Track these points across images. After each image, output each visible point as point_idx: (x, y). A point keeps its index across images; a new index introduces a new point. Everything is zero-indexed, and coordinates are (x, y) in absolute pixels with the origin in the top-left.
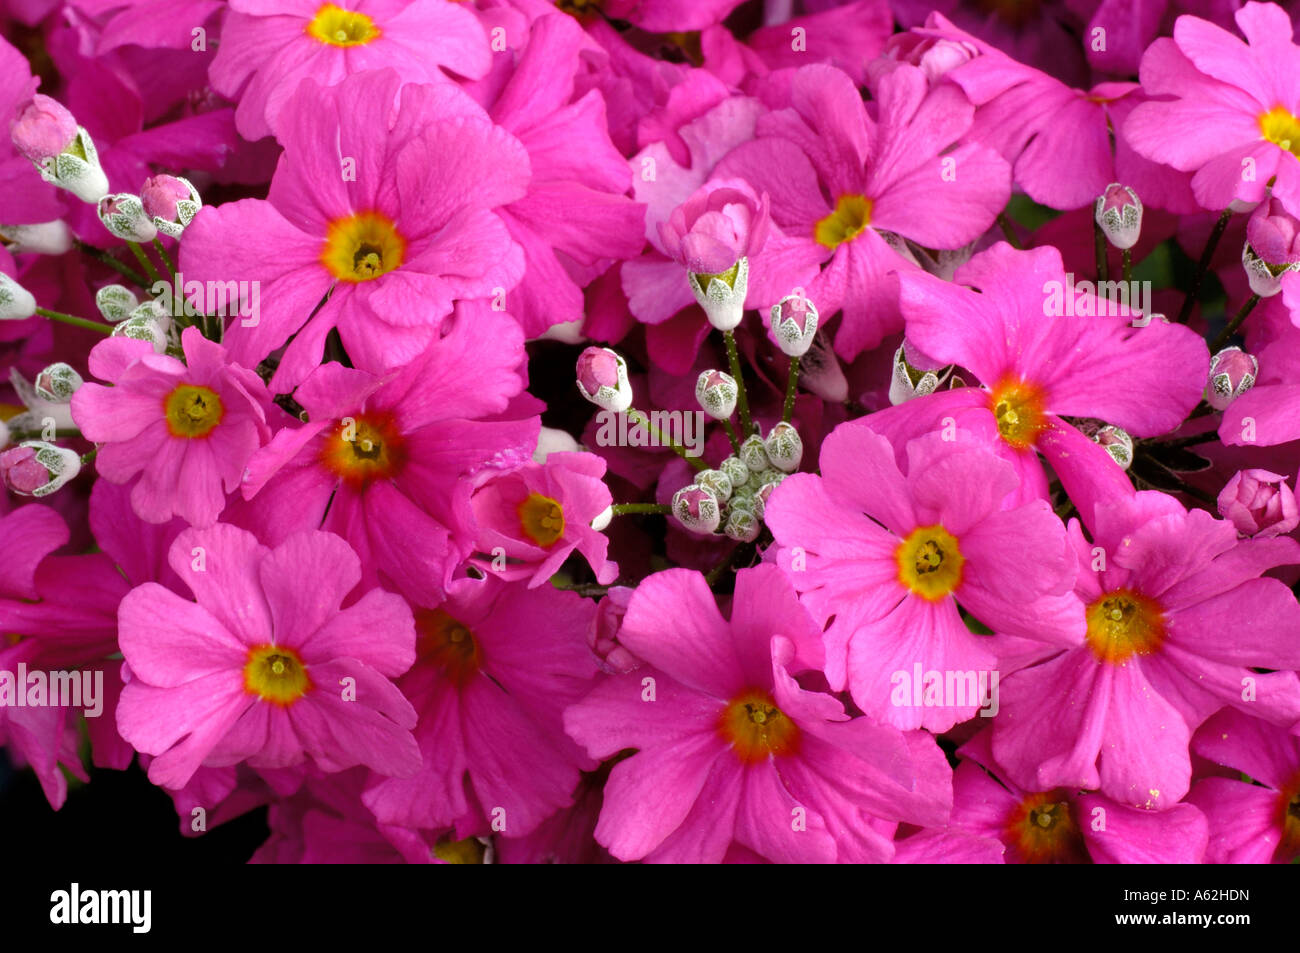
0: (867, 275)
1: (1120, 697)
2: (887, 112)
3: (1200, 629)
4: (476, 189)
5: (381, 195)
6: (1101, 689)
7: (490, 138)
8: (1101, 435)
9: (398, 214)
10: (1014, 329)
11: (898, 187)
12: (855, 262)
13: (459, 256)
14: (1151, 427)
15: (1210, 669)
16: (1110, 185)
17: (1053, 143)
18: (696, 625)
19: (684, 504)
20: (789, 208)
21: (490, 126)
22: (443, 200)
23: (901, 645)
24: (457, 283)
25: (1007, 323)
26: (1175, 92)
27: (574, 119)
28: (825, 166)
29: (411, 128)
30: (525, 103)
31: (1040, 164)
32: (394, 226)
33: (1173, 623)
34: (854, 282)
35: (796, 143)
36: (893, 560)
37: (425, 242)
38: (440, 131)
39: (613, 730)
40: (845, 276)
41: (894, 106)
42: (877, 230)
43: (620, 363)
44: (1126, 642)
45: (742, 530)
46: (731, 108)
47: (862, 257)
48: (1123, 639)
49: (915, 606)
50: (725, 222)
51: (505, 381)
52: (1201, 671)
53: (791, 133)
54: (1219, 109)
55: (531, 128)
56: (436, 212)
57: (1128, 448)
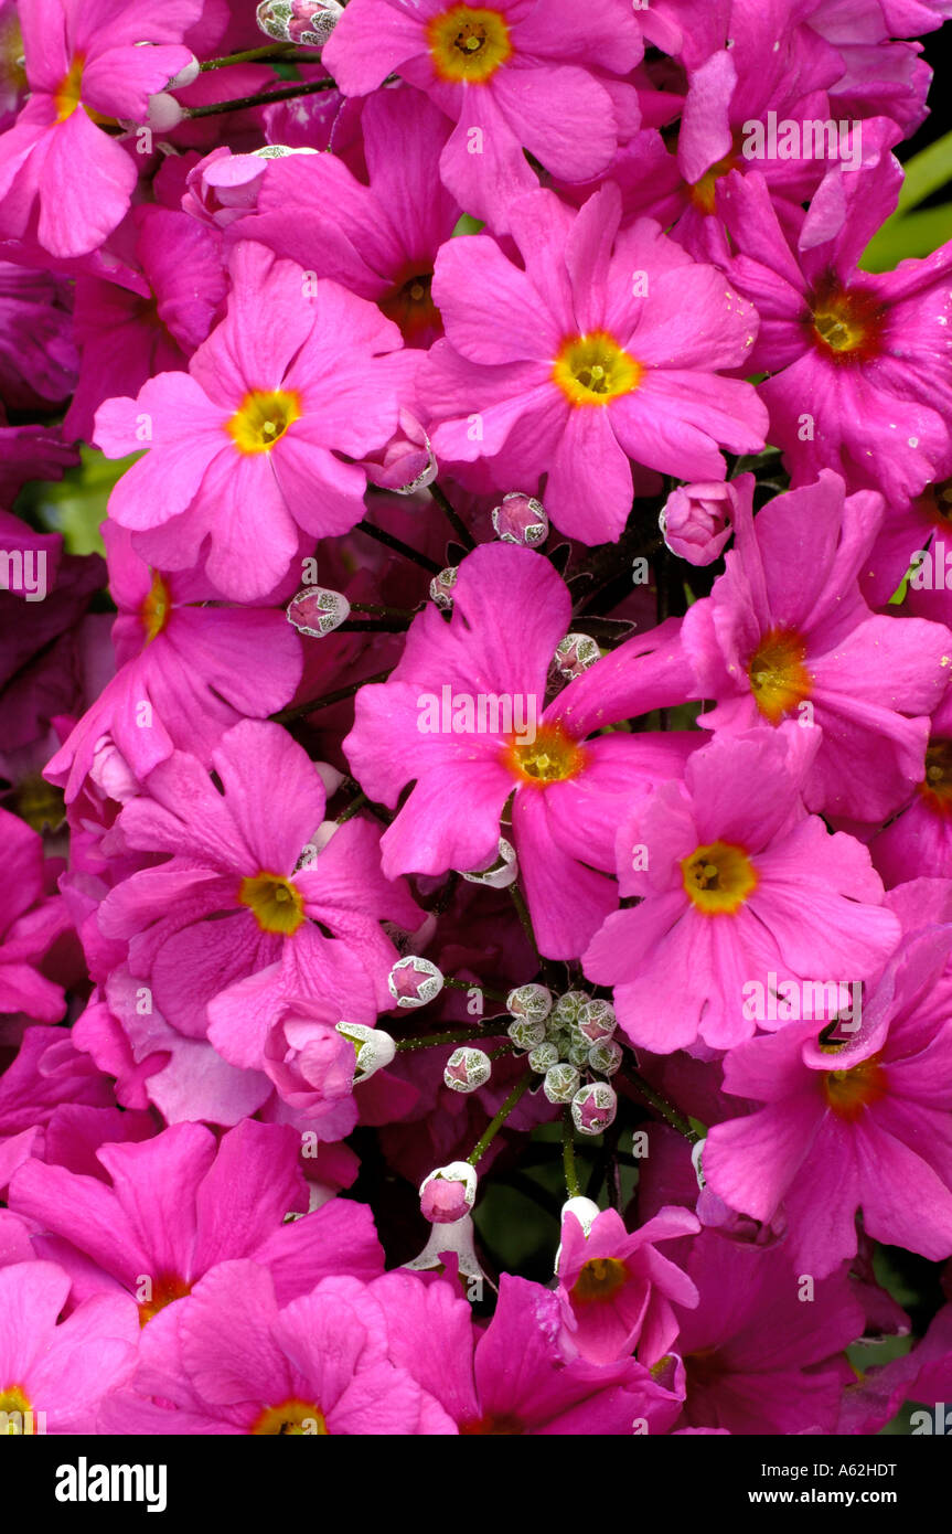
0: (346, 888)
1: (846, 685)
2: (167, 843)
3: (794, 595)
4: (255, 1321)
5: (238, 1422)
6: (838, 704)
7: (205, 1301)
8: (563, 666)
9: (258, 1404)
10: (460, 750)
11: (252, 844)
12: (330, 900)
13: (335, 1350)
14: (562, 613)
15: (832, 588)
16: (289, 619)
17: (221, 670)
18: (764, 1140)
19: (595, 1123)
20: (235, 954)
21: (191, 1300)
22: (259, 1357)
23: (806, 921)
24: (367, 1357)
25: (453, 757)
26: (201, 538)
27: (130, 1181)
28: (199, 912)
29: (180, 1386)
30: (108, 1233)
31: (248, 688)
32: (269, 1408)
33: (783, 621)
34: (352, 904)
35: (166, 940)
36: (712, 918)
37: (298, 1380)
38: (191, 1357)
39: (832, 1230)
40: (345, 912)
41: (161, 836)
42: (294, 872)
43: (439, 1176)
44: (789, 671)
45: (615, 1059)
46: (117, 1004)
47: (326, 892)
48: (785, 673)
49: (762, 900)
50: (311, 1049)
51: (439, 1299)
52: (833, 598)
53: (156, 943)
54: (230, 494)
55: (137, 1231)
56: (270, 1366)
57: (580, 639)
